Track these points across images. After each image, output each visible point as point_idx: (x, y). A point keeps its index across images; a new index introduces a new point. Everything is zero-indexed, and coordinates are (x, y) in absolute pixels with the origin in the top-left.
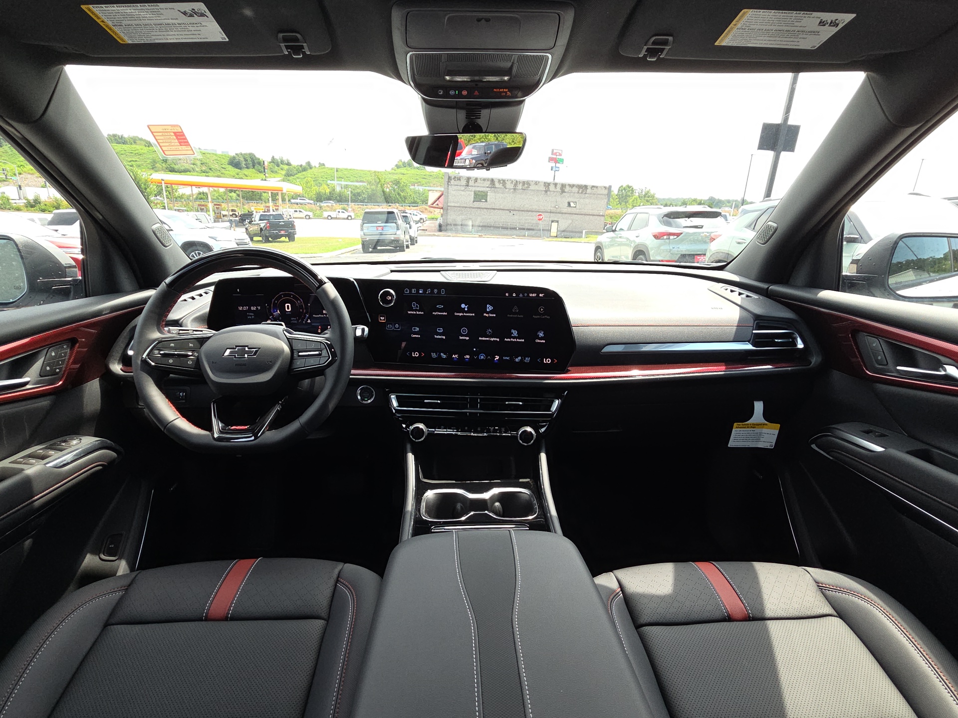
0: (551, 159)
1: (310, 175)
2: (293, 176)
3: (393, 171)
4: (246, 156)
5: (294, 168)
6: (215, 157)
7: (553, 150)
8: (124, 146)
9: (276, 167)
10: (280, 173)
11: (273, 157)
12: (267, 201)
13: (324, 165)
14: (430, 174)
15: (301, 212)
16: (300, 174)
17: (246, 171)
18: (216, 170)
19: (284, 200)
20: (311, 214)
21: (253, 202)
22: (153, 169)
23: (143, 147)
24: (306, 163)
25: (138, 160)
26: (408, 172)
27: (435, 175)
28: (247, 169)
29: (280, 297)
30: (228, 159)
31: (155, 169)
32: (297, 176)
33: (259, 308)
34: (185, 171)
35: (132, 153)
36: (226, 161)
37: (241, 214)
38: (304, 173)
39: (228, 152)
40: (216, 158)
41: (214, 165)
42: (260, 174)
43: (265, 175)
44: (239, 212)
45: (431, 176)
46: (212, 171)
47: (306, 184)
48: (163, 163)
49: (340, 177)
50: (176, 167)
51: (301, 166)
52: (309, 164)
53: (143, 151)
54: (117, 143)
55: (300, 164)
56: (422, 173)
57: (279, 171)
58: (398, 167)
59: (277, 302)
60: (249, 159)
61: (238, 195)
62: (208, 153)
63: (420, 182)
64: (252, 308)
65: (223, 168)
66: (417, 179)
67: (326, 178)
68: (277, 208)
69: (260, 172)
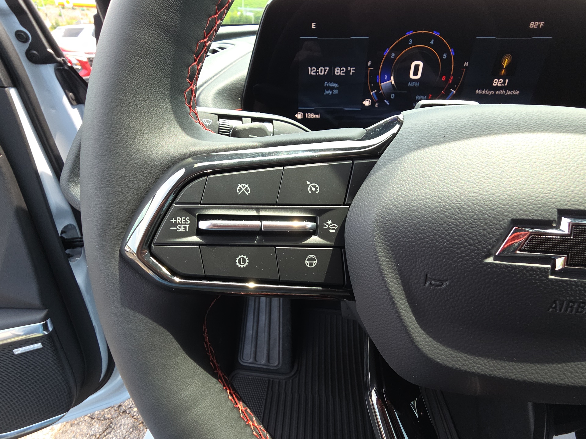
29: (404, 44)
33: (352, 70)
59: (396, 57)
64: (339, 71)
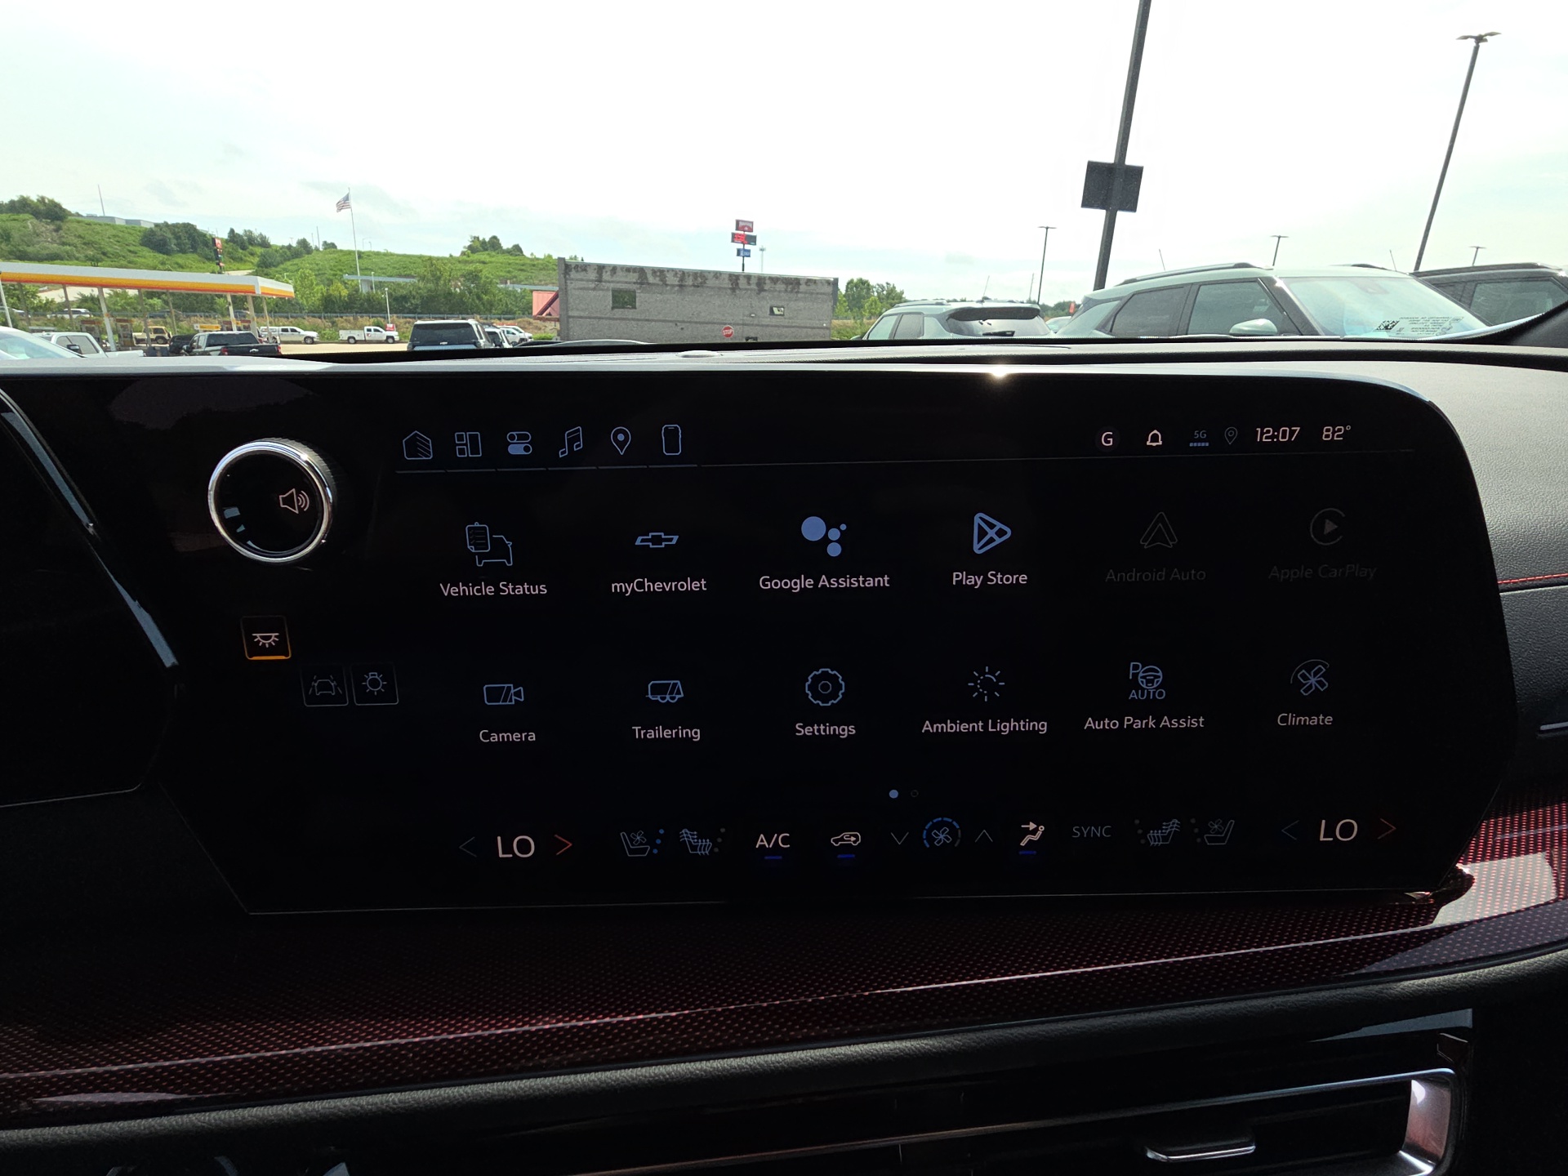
0: (735, 238)
1: (307, 266)
2: (275, 266)
3: (465, 257)
4: (176, 228)
5: (276, 251)
6: (112, 231)
7: (738, 222)
9: (241, 251)
10: (252, 263)
11: (232, 231)
13: (333, 246)
14: (532, 263)
15: (295, 331)
16: (289, 263)
17: (180, 259)
18: (117, 255)
19: (259, 310)
20: (314, 334)
21: (198, 314)
24: (299, 243)
26: (493, 259)
27: (542, 265)
28: (180, 254)
30: (140, 233)
32: (282, 266)
34: (52, 258)
36: (135, 239)
37: (174, 337)
38: (296, 261)
39: (138, 222)
40: (114, 232)
41: (111, 247)
42: (206, 264)
43: (218, 264)
44: (169, 333)
45: (534, 265)
46: (108, 257)
47: (301, 282)
49: (366, 269)
50: (30, 249)
51: (290, 247)
52: (303, 243)
55: (286, 244)
56: (517, 262)
58: (472, 249)
60: (183, 234)
61: (166, 302)
62: (95, 224)
63: (515, 277)
65: (130, 251)
66: (509, 272)
67: (341, 270)
68: (246, 324)
69: (209, 259)
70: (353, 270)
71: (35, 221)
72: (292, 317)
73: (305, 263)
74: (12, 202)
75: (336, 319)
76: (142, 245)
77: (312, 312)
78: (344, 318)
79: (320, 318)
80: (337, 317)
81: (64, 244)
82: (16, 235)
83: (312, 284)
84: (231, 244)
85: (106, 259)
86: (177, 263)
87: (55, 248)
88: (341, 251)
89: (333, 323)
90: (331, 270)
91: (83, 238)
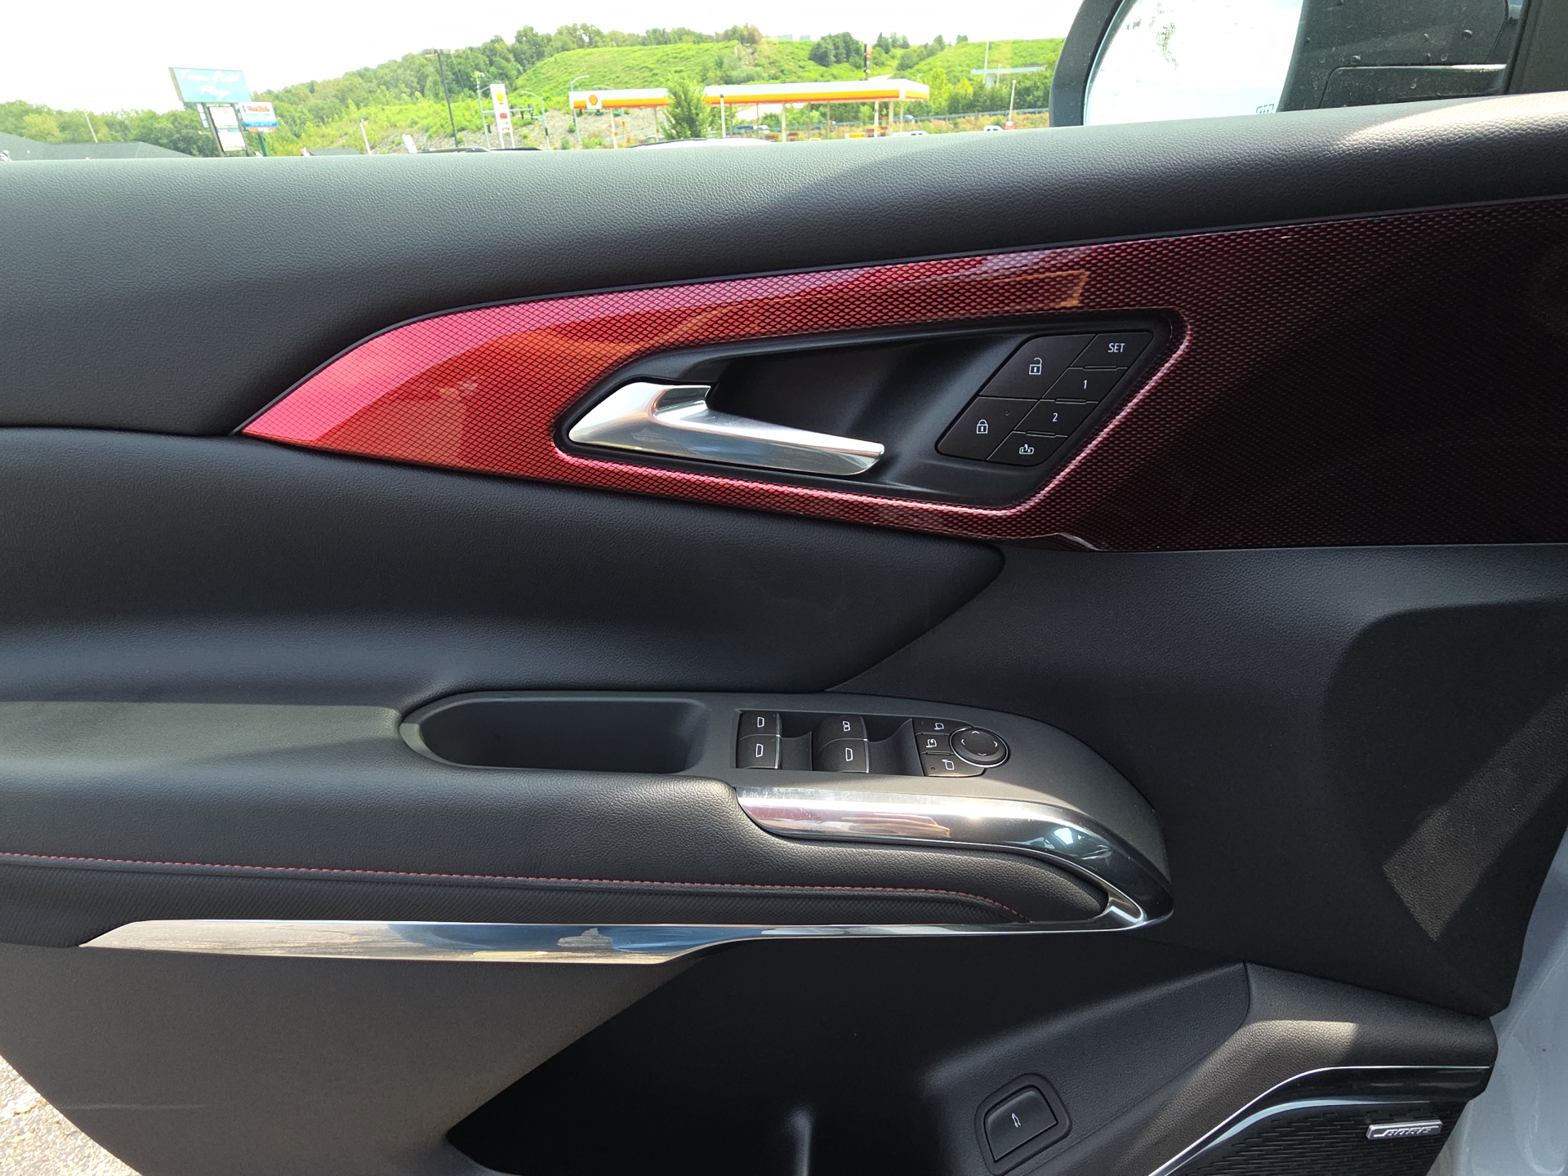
1: (939, 64)
2: (911, 68)
4: (837, 40)
5: (915, 51)
6: (790, 49)
8: (668, 48)
9: (884, 55)
10: (890, 65)
12: (867, 120)
13: (965, 39)
16: (923, 63)
17: (836, 69)
18: (791, 72)
19: (897, 116)
21: (843, 125)
22: (703, 81)
23: (690, 45)
24: (935, 40)
25: (683, 68)
28: (836, 65)
30: (810, 48)
31: (706, 82)
32: (917, 67)
34: (749, 79)
35: (676, 58)
36: (805, 54)
38: (930, 60)
39: (809, 37)
40: (792, 50)
41: (788, 64)
42: (856, 71)
43: (865, 71)
46: (785, 74)
47: (935, 82)
48: (716, 69)
49: (994, 61)
50: (734, 74)
51: (926, 46)
52: (939, 40)
53: (691, 53)
54: (658, 44)
55: (924, 43)
57: (889, 63)
60: (841, 45)
61: (824, 115)
62: (780, 43)
65: (800, 67)
67: (968, 65)
68: (884, 131)
69: (858, 67)
70: (980, 64)
71: (740, 45)
72: (921, 121)
73: (937, 61)
74: (727, 31)
75: (958, 120)
76: (810, 59)
77: (937, 114)
78: (967, 118)
79: (944, 119)
80: (960, 117)
81: (757, 65)
82: (725, 60)
83: (942, 82)
84: (877, 48)
85: (783, 76)
86: (832, 75)
87: (751, 70)
88: (973, 44)
89: (956, 125)
90: (960, 66)
91: (769, 58)
